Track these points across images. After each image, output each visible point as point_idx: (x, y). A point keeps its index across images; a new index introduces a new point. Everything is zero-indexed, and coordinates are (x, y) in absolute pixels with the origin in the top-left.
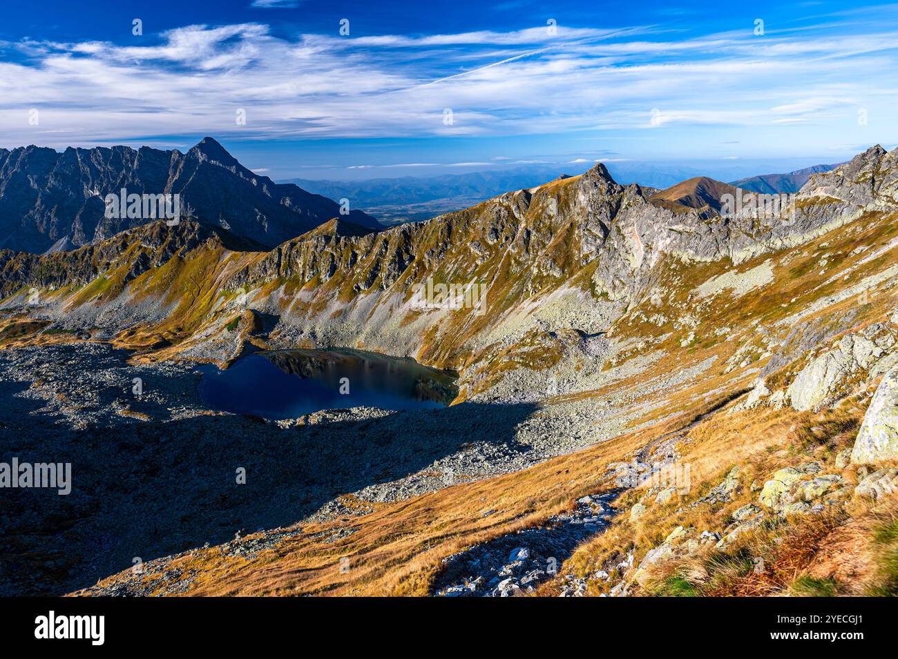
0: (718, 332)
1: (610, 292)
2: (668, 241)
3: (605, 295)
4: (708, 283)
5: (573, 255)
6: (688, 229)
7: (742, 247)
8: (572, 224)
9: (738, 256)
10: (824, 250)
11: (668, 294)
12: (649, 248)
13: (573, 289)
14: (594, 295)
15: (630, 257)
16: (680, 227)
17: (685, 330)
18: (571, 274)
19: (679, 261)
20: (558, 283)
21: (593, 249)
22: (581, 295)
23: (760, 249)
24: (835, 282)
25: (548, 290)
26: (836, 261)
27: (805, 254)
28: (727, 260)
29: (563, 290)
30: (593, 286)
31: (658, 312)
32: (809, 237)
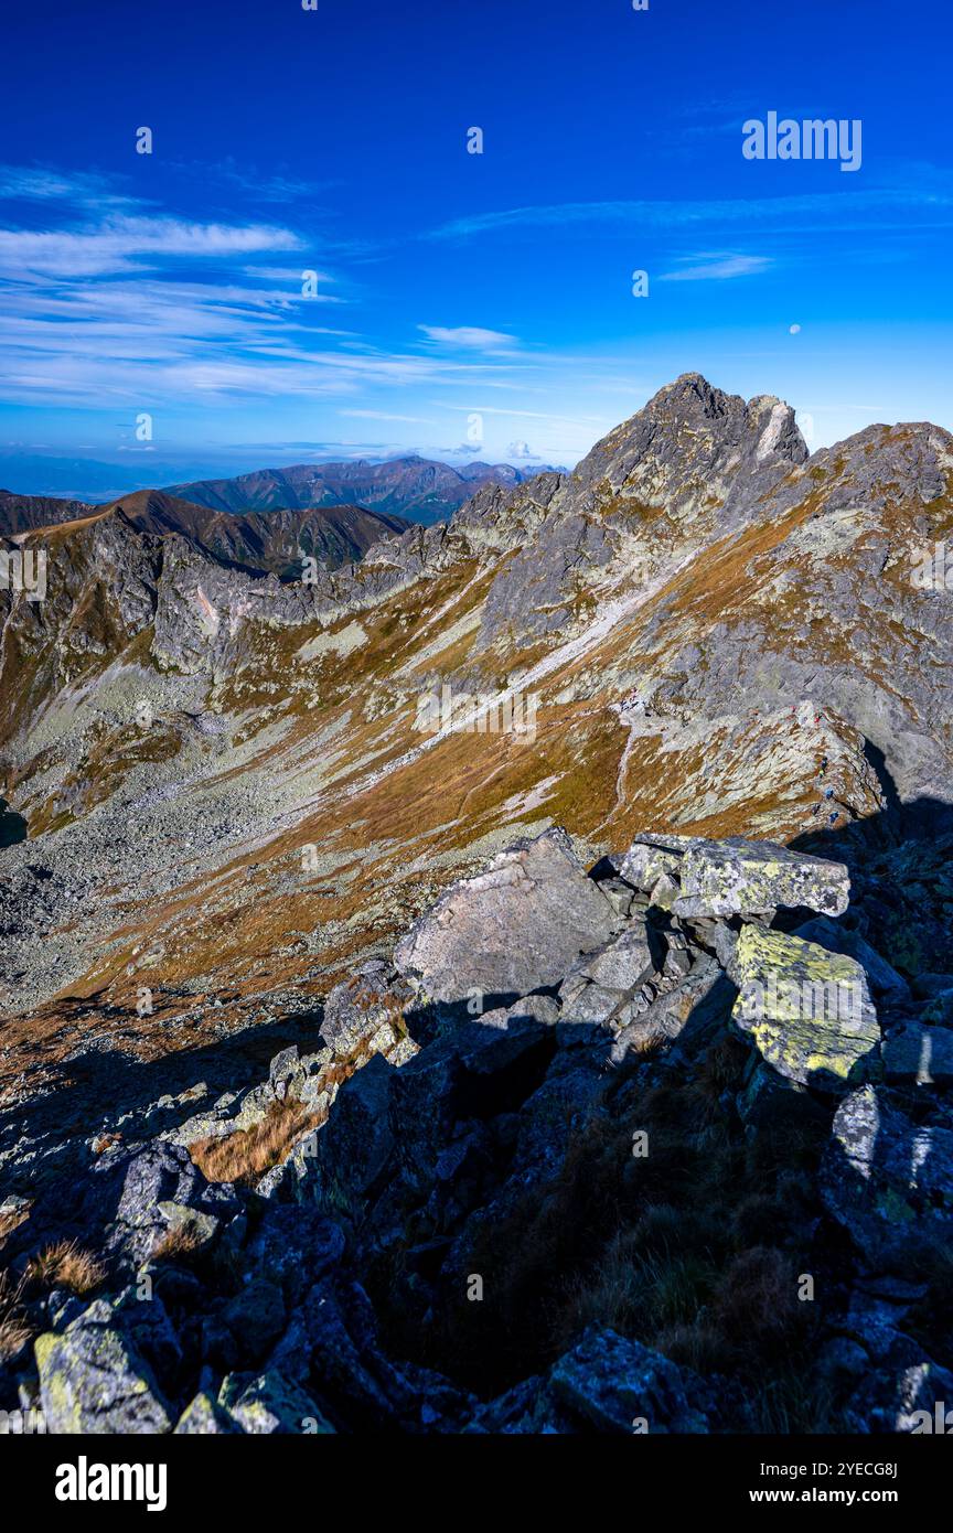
0: (341, 690)
1: (181, 665)
2: (249, 606)
3: (175, 668)
4: (306, 647)
5: (114, 624)
6: (270, 593)
7: (327, 610)
8: (98, 585)
9: (326, 619)
10: (400, 611)
11: (270, 660)
12: (224, 613)
13: (130, 666)
14: (160, 670)
15: (200, 624)
16: (261, 591)
17: (306, 694)
18: (120, 649)
19: (266, 626)
20: (106, 661)
21: (141, 615)
22: (142, 672)
23: (344, 611)
24: (418, 638)
25: (94, 672)
26: (413, 621)
27: (386, 615)
28: (316, 622)
29: (117, 669)
30: (154, 660)
31: (266, 680)
32: (382, 598)
